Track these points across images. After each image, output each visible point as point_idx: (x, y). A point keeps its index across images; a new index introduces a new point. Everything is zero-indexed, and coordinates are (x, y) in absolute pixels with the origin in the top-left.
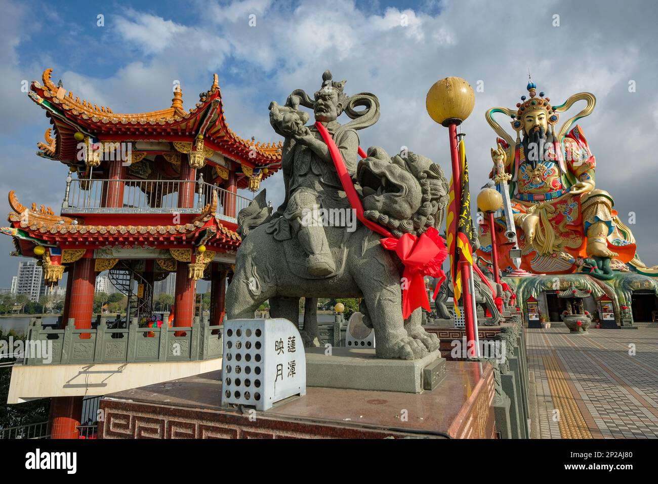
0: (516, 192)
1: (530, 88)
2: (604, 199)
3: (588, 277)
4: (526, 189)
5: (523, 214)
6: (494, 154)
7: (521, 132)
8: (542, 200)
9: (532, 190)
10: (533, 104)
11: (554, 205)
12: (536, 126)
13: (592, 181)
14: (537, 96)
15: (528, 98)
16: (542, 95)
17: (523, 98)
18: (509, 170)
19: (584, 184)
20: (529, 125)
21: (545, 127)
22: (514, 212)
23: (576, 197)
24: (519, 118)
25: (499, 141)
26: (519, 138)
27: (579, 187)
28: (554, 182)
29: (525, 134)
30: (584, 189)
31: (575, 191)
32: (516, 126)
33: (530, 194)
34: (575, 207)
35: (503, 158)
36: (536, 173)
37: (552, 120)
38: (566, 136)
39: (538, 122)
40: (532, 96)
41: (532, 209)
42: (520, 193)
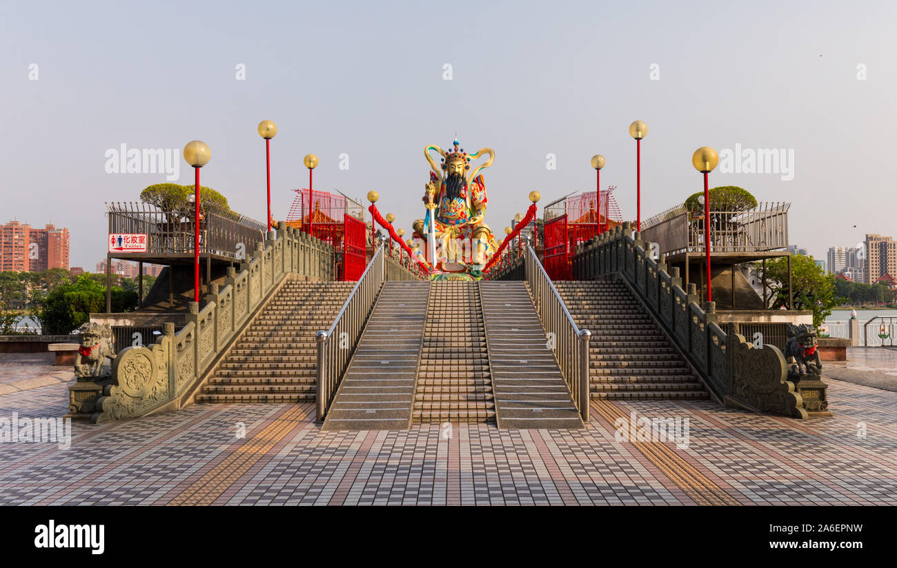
0: (439, 216)
1: (455, 144)
2: (485, 230)
3: (469, 275)
4: (445, 215)
5: (441, 233)
6: (427, 187)
7: (447, 172)
8: (454, 225)
9: (449, 216)
10: (456, 156)
11: (460, 228)
12: (455, 172)
13: (482, 216)
14: (459, 152)
15: (453, 152)
16: (462, 150)
17: (450, 150)
18: (436, 201)
19: (477, 218)
20: (452, 170)
21: (461, 174)
22: (436, 231)
23: (472, 226)
24: (446, 162)
25: (432, 174)
26: (444, 177)
27: (475, 220)
28: (462, 213)
29: (449, 175)
30: (476, 222)
31: (472, 222)
32: (444, 167)
33: (447, 219)
34: (470, 231)
35: (432, 191)
36: (452, 205)
37: (467, 168)
38: (474, 181)
39: (457, 170)
40: (456, 151)
41: (447, 230)
42: (441, 217)
